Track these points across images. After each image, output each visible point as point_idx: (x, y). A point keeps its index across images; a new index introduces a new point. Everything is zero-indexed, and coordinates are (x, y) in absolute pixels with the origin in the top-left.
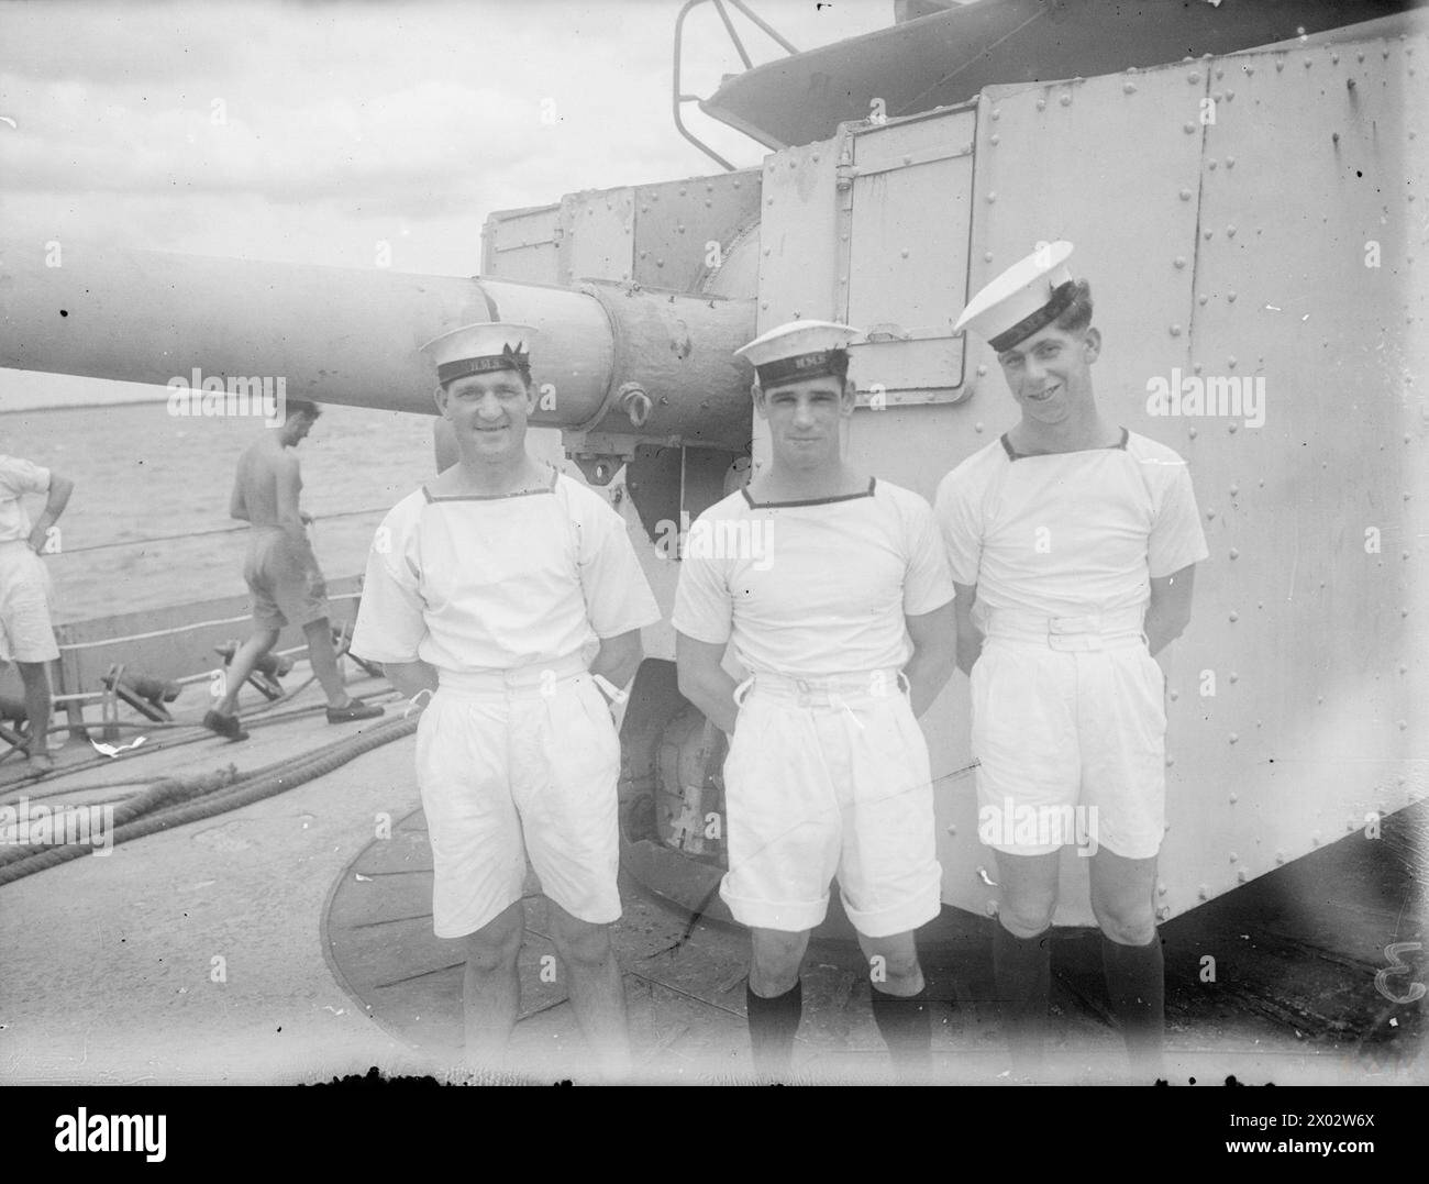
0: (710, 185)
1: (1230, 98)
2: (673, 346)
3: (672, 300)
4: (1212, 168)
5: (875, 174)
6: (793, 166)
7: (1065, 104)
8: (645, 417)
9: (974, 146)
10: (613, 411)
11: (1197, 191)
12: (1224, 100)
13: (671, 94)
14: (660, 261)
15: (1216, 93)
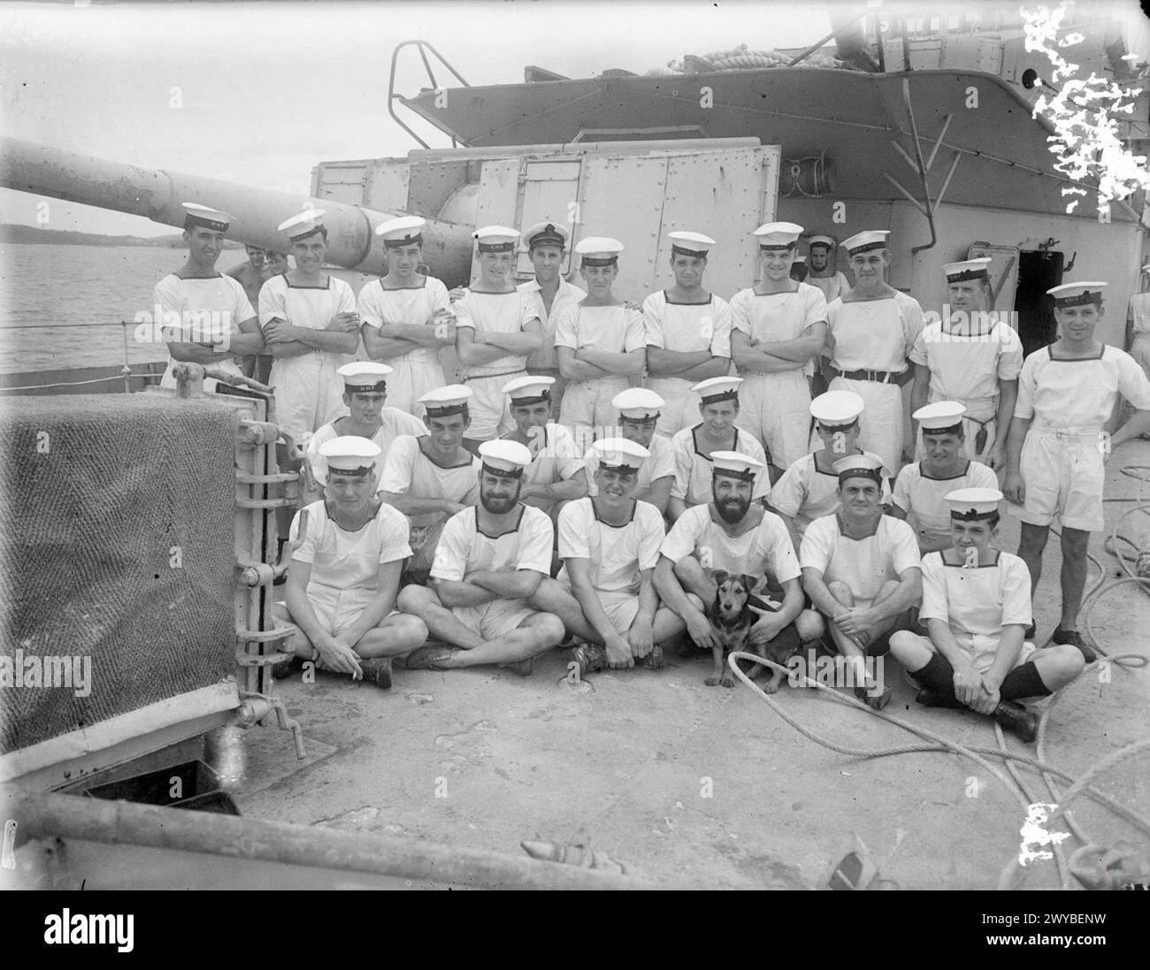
1: (676, 173)
2: (438, 245)
3: (435, 223)
4: (668, 199)
5: (535, 181)
6: (497, 170)
7: (616, 167)
9: (579, 178)
11: (662, 207)
12: (673, 174)
13: (388, 92)
14: (420, 201)
15: (670, 170)
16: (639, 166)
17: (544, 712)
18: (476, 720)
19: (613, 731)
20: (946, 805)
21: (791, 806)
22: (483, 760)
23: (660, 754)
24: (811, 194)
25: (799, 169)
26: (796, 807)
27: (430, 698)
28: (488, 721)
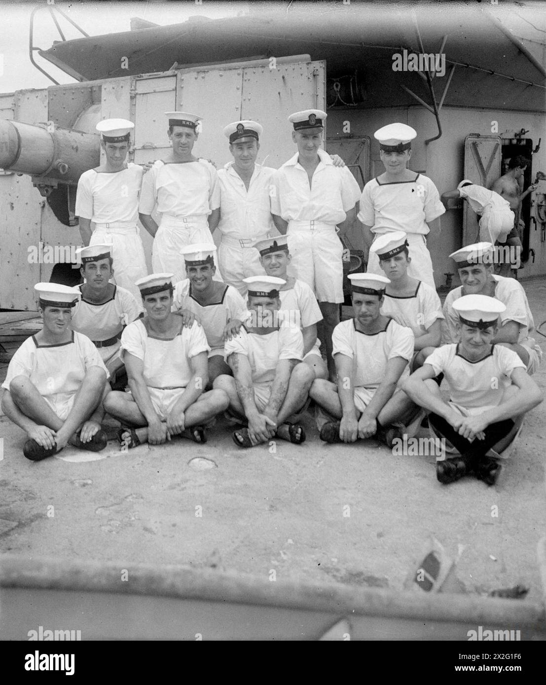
0: (73, 91)
1: (249, 80)
2: (73, 148)
3: (70, 132)
4: (244, 100)
5: (143, 94)
6: (113, 88)
7: (203, 78)
8: (66, 171)
9: (176, 88)
10: (54, 169)
11: (240, 107)
12: (247, 81)
13: (29, 46)
14: (57, 118)
15: (245, 78)
16: (221, 76)
17: (179, 485)
18: (127, 494)
19: (233, 493)
20: (492, 524)
21: (376, 535)
22: (133, 522)
23: (272, 506)
24: (350, 103)
25: (339, 84)
26: (380, 535)
27: (90, 482)
28: (136, 494)
